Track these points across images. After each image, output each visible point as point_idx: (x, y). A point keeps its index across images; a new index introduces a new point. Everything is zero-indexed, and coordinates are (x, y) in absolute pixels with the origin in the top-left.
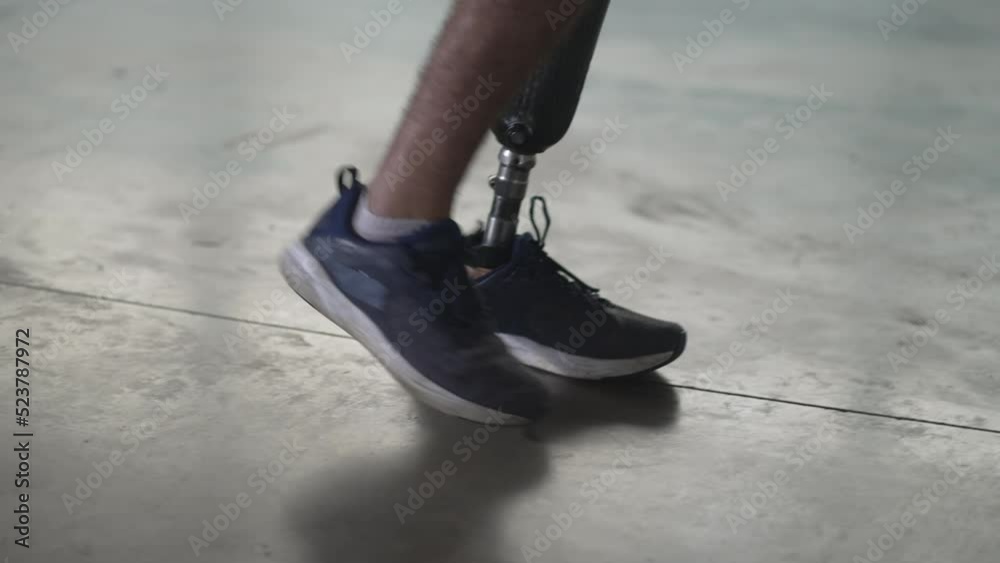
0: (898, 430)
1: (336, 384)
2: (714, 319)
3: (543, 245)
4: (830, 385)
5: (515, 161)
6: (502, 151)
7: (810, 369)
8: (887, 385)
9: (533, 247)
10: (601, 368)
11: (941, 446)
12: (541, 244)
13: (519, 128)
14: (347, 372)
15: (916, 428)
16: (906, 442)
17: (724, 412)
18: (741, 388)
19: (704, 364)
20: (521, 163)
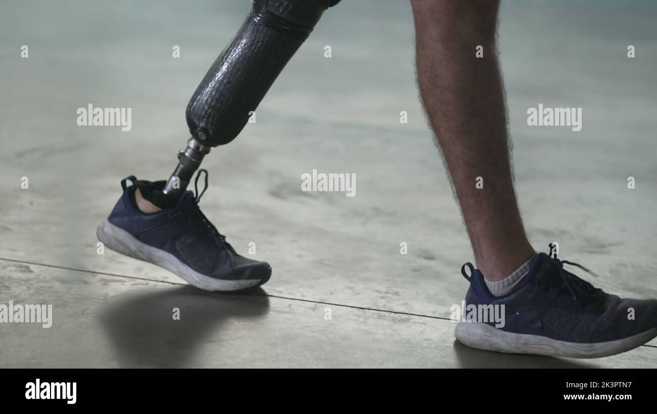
0: (394, 320)
1: (42, 294)
2: (300, 256)
3: (199, 201)
4: (360, 294)
5: (197, 148)
6: (191, 139)
7: (351, 285)
8: (396, 294)
9: (192, 201)
10: (215, 284)
11: (418, 328)
12: (197, 200)
13: (204, 130)
14: (52, 288)
15: (406, 319)
16: (396, 326)
17: (287, 309)
18: (303, 296)
19: (285, 282)
20: (200, 150)
